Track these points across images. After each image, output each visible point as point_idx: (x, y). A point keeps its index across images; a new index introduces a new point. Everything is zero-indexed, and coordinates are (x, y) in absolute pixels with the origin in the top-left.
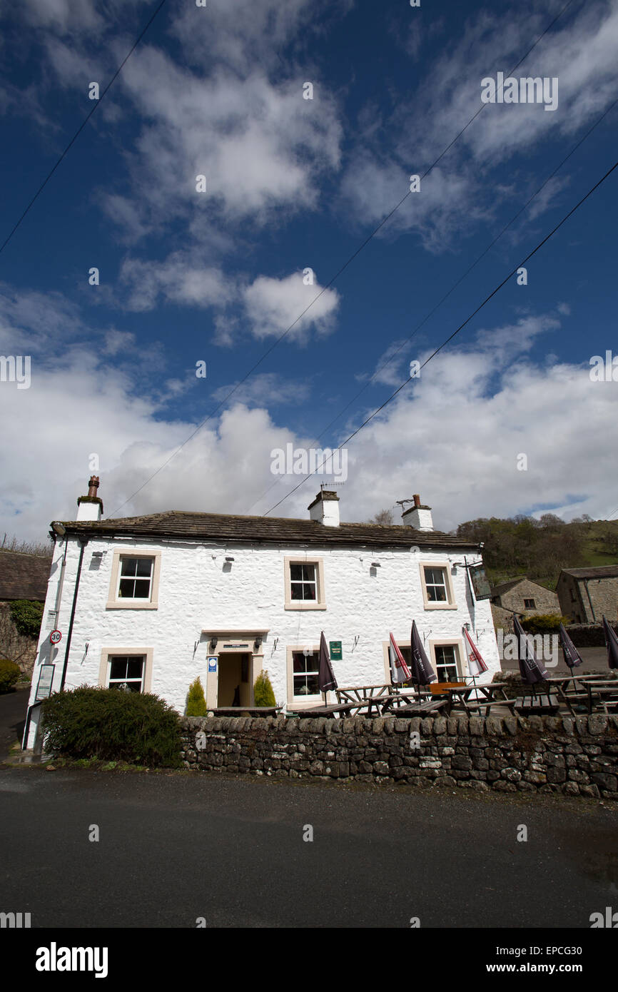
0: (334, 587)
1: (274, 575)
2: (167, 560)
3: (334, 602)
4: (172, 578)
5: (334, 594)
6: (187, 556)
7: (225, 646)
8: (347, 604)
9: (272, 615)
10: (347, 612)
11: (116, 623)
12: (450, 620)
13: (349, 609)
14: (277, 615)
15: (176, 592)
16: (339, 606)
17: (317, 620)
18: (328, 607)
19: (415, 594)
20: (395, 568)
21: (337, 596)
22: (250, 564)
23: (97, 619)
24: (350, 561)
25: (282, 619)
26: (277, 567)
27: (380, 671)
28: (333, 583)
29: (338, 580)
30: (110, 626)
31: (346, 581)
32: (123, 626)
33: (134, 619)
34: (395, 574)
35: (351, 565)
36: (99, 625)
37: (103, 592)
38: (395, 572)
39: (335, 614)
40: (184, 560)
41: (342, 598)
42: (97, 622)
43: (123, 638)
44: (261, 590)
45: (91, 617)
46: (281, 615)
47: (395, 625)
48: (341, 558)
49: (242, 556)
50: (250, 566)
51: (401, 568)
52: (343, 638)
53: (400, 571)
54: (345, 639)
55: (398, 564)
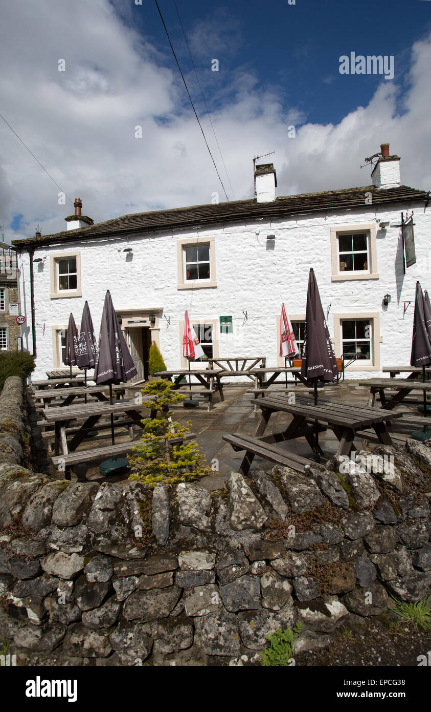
0: (226, 265)
1: (167, 259)
2: (85, 258)
3: (225, 279)
4: (90, 271)
5: (226, 272)
6: (99, 252)
7: (129, 322)
8: (239, 280)
9: (167, 295)
10: (238, 288)
11: (57, 308)
12: (367, 292)
13: (241, 285)
14: (171, 295)
15: (93, 282)
16: (230, 283)
17: (208, 297)
18: (219, 284)
19: (321, 265)
20: (299, 237)
21: (227, 273)
22: (148, 251)
23: (47, 306)
24: (245, 237)
25: (175, 298)
26: (171, 252)
27: (272, 343)
28: (224, 261)
29: (231, 257)
30: (55, 310)
31: (239, 257)
32: (62, 310)
33: (68, 305)
34: (298, 245)
35: (245, 241)
36: (49, 310)
37: (47, 287)
38: (298, 242)
39: (226, 291)
40: (98, 256)
41: (234, 275)
42: (46, 308)
43: (63, 319)
44: (156, 274)
45: (43, 305)
46: (175, 294)
47: (292, 299)
48: (235, 235)
49: (141, 246)
50: (148, 254)
51: (306, 237)
52: (234, 312)
53: (304, 240)
54: (235, 314)
55: (301, 233)
